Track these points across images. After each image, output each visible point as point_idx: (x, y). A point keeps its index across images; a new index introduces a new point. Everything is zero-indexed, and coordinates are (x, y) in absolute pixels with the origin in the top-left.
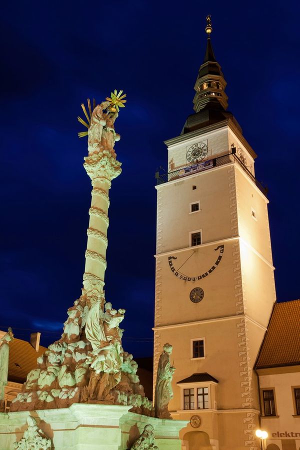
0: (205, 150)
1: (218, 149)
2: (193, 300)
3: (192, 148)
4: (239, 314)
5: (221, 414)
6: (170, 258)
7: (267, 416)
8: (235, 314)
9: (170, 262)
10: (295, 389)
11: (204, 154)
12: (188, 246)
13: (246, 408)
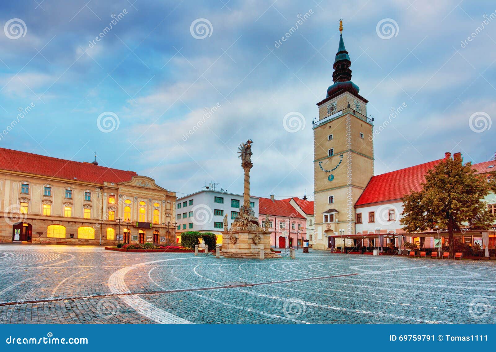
0: (336, 106)
1: (342, 105)
2: (329, 180)
3: (330, 106)
4: (348, 185)
5: (339, 223)
6: (320, 162)
7: (358, 223)
8: (347, 185)
9: (320, 164)
10: (370, 213)
11: (335, 109)
12: (327, 156)
13: (349, 221)
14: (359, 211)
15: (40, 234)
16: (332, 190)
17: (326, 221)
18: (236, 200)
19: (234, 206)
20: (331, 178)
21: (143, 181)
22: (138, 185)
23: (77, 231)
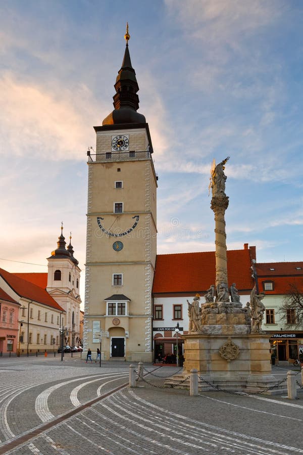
0: (127, 143)
1: (137, 145)
2: (114, 248)
3: (117, 138)
4: (147, 262)
5: (132, 318)
6: (98, 218)
7: (157, 319)
8: (144, 262)
9: (98, 221)
10: (175, 306)
11: (126, 146)
12: (113, 212)
13: (147, 315)
14: (159, 301)
16: (119, 265)
17: (112, 312)
20: (118, 246)
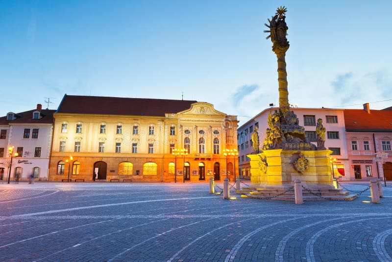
15: (112, 171)
18: (311, 116)
19: (308, 124)
21: (202, 108)
22: (196, 113)
23: (142, 167)
